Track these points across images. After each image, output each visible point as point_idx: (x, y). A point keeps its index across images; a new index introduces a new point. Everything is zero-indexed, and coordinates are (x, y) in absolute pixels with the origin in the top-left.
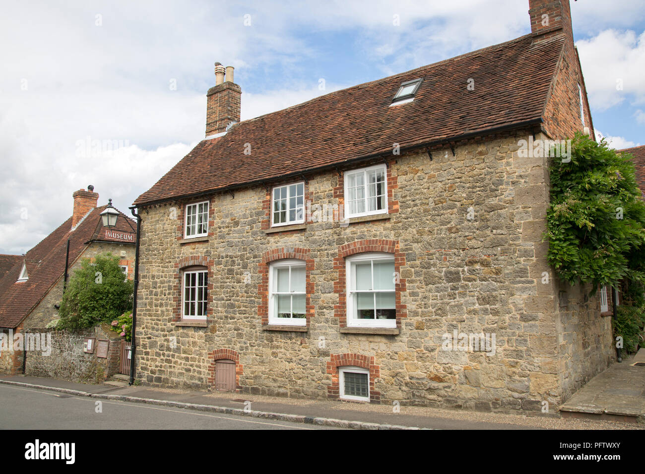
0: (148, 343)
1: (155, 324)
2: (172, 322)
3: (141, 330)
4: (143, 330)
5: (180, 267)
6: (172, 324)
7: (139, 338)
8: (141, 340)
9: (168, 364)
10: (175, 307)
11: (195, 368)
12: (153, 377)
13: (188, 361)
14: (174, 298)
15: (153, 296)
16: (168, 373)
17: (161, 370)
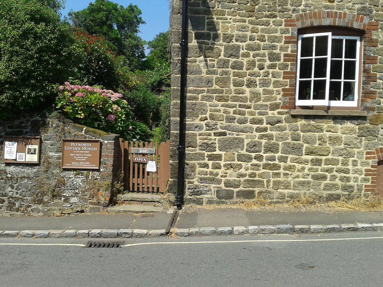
0: (217, 142)
1: (234, 113)
2: (279, 110)
3: (197, 122)
4: (203, 123)
5: (299, 25)
6: (279, 113)
7: (195, 135)
8: (198, 137)
9: (271, 172)
10: (287, 87)
11: (335, 173)
12: (233, 191)
13: (320, 165)
14: (284, 73)
15: (229, 69)
16: (271, 183)
17: (253, 181)
